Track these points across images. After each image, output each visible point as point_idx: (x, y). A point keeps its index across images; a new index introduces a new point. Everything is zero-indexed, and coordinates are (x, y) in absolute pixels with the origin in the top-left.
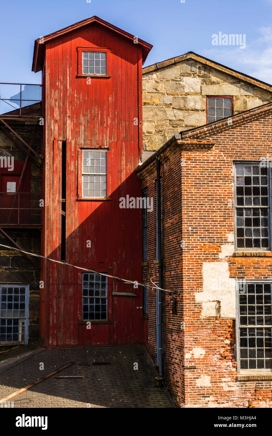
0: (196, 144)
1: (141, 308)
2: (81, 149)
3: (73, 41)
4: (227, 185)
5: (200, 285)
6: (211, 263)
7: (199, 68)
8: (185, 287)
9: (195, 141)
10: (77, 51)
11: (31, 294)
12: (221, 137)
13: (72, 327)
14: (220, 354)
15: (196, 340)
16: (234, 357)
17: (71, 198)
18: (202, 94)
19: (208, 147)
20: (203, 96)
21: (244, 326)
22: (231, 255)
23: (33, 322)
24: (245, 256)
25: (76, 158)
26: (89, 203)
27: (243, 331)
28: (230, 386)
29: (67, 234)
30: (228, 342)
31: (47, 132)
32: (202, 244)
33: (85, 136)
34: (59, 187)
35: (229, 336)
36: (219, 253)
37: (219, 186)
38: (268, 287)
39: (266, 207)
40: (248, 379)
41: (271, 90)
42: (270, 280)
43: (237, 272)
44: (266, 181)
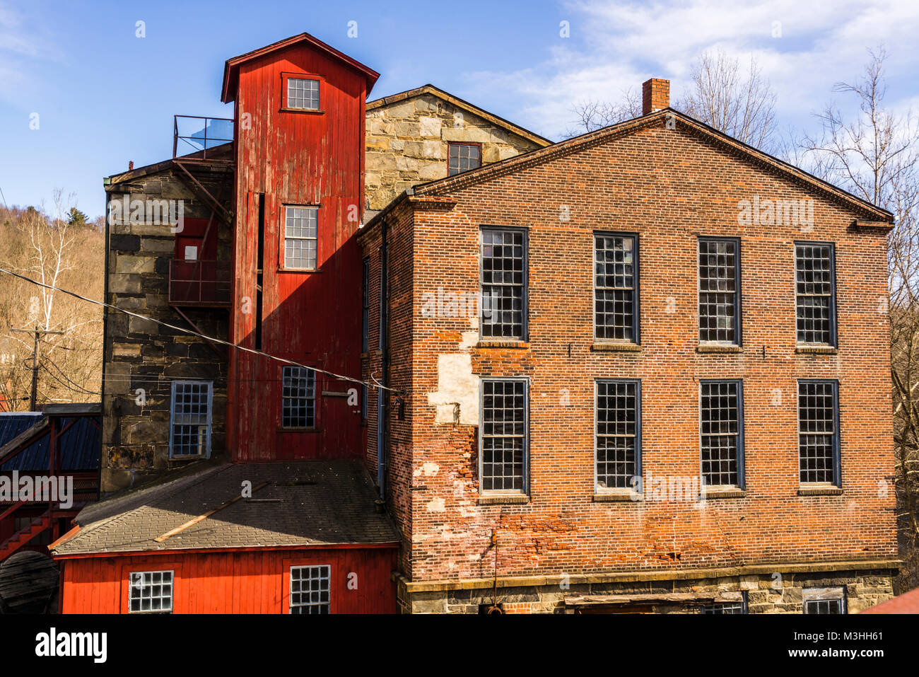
0: (433, 202)
1: (359, 412)
2: (285, 204)
3: (275, 64)
4: (471, 255)
5: (434, 383)
6: (449, 355)
7: (439, 106)
8: (415, 385)
9: (432, 199)
10: (282, 78)
11: (215, 393)
12: (464, 194)
13: (268, 436)
14: (457, 471)
15: (427, 453)
16: (476, 475)
17: (269, 268)
18: (444, 139)
19: (448, 207)
20: (444, 142)
21: (489, 436)
22: (475, 345)
23: (217, 429)
24: (492, 347)
25: (277, 216)
26: (293, 275)
27: (487, 442)
28: (469, 512)
29: (264, 316)
30: (468, 455)
31: (239, 182)
32: (438, 331)
33: (289, 189)
34: (255, 255)
35: (469, 448)
36: (460, 343)
37: (461, 257)
38: (520, 387)
39: (519, 284)
40: (493, 502)
41: (530, 137)
42: (523, 378)
43: (481, 367)
44: (519, 252)
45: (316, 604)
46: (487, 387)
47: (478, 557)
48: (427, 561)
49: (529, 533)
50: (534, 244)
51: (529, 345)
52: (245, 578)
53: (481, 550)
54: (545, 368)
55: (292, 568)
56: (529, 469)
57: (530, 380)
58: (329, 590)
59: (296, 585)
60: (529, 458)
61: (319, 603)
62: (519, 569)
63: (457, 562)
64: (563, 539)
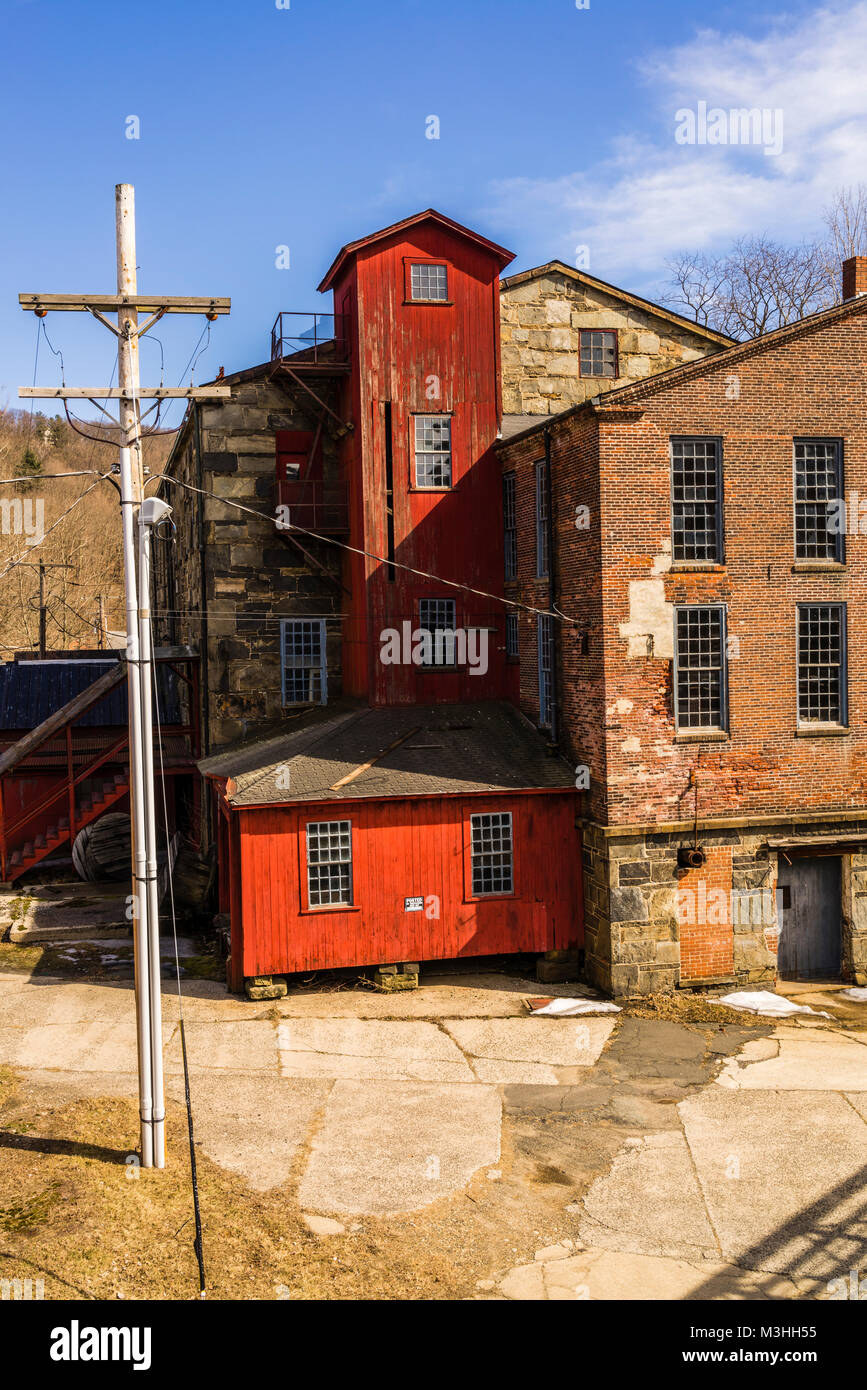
0: (619, 412)
1: (504, 648)
2: (413, 414)
3: (397, 247)
4: (663, 471)
5: (625, 613)
6: (641, 581)
7: (568, 286)
8: (606, 616)
9: (619, 408)
10: (404, 264)
11: (328, 631)
12: (653, 401)
13: (407, 678)
14: (652, 708)
16: (671, 712)
17: (400, 488)
18: (573, 326)
19: (635, 416)
20: (574, 329)
21: (684, 669)
22: (668, 570)
23: (334, 672)
24: (686, 571)
25: (407, 427)
26: (427, 495)
27: (683, 676)
28: (666, 751)
29: (397, 544)
30: (663, 690)
31: (362, 389)
32: (629, 556)
33: (418, 395)
34: (383, 473)
35: (664, 683)
36: (652, 568)
37: (651, 472)
38: (716, 615)
39: (713, 501)
40: (690, 741)
41: (673, 320)
42: (719, 604)
43: (675, 594)
44: (712, 464)
45: (497, 853)
46: (681, 616)
47: (675, 798)
48: (623, 803)
49: (728, 773)
50: (729, 455)
51: (725, 568)
52: (424, 828)
53: (679, 792)
54: (742, 594)
55: (472, 816)
56: (728, 704)
57: (728, 607)
58: (511, 839)
59: (477, 834)
60: (728, 691)
61: (501, 852)
62: (719, 811)
63: (655, 805)
64: (765, 778)
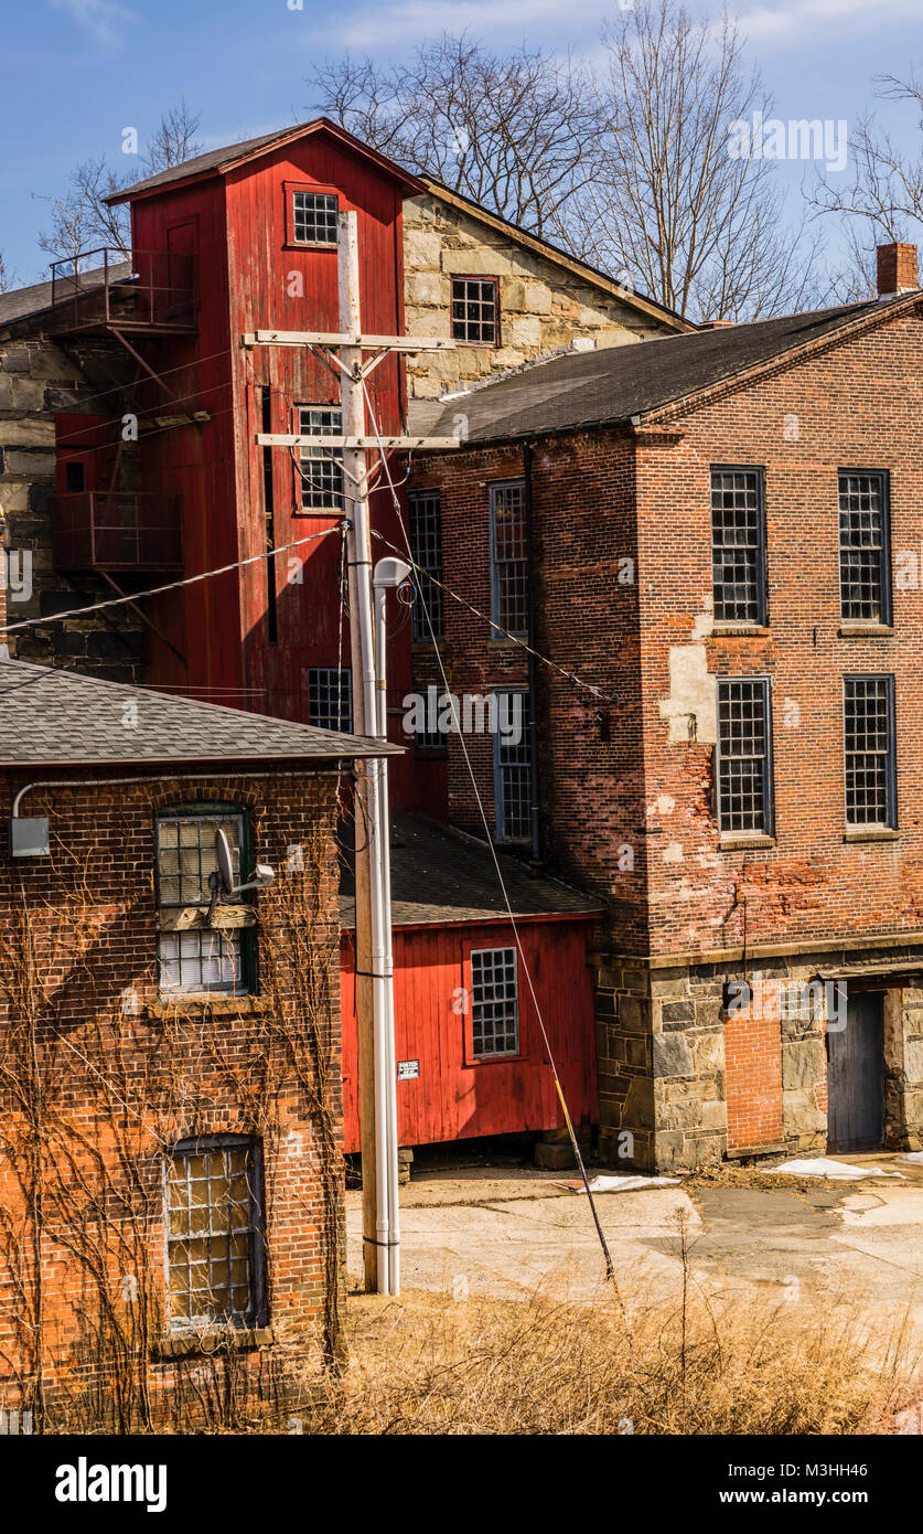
2: (296, 404)
3: (274, 167)
4: (702, 508)
5: (666, 687)
6: (681, 647)
7: (437, 211)
8: (645, 691)
10: (284, 191)
12: (691, 420)
14: (695, 807)
15: (661, 784)
16: (713, 813)
17: (282, 511)
18: (444, 270)
19: (673, 440)
20: (445, 275)
21: (727, 757)
22: (710, 633)
24: (729, 635)
26: (315, 520)
27: (725, 766)
28: (709, 861)
29: (278, 591)
30: (705, 785)
31: (234, 368)
32: (668, 614)
33: (303, 378)
34: (260, 488)
35: (706, 775)
36: (693, 631)
37: (690, 510)
38: (759, 689)
39: (754, 547)
40: (736, 848)
42: (763, 677)
43: (718, 664)
44: (753, 500)
45: (501, 1001)
46: (723, 691)
47: (719, 921)
48: (665, 928)
49: (774, 888)
50: (772, 488)
51: (769, 631)
52: (418, 970)
53: (724, 912)
54: (787, 664)
55: (473, 952)
56: (773, 801)
57: (774, 681)
58: (515, 982)
59: (477, 975)
60: (773, 786)
61: (505, 1000)
62: (766, 935)
63: (699, 929)
64: (813, 892)
